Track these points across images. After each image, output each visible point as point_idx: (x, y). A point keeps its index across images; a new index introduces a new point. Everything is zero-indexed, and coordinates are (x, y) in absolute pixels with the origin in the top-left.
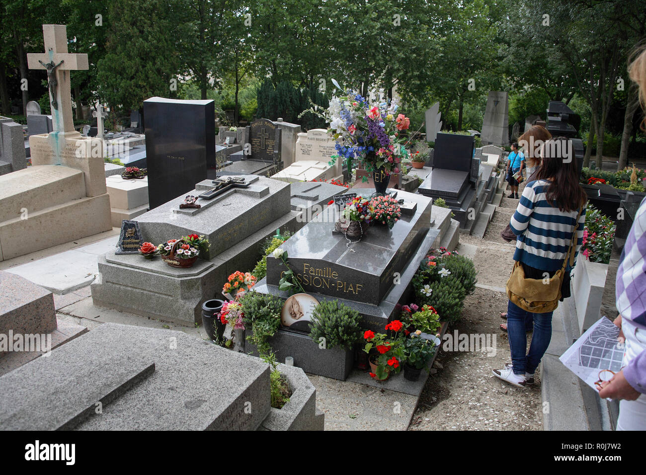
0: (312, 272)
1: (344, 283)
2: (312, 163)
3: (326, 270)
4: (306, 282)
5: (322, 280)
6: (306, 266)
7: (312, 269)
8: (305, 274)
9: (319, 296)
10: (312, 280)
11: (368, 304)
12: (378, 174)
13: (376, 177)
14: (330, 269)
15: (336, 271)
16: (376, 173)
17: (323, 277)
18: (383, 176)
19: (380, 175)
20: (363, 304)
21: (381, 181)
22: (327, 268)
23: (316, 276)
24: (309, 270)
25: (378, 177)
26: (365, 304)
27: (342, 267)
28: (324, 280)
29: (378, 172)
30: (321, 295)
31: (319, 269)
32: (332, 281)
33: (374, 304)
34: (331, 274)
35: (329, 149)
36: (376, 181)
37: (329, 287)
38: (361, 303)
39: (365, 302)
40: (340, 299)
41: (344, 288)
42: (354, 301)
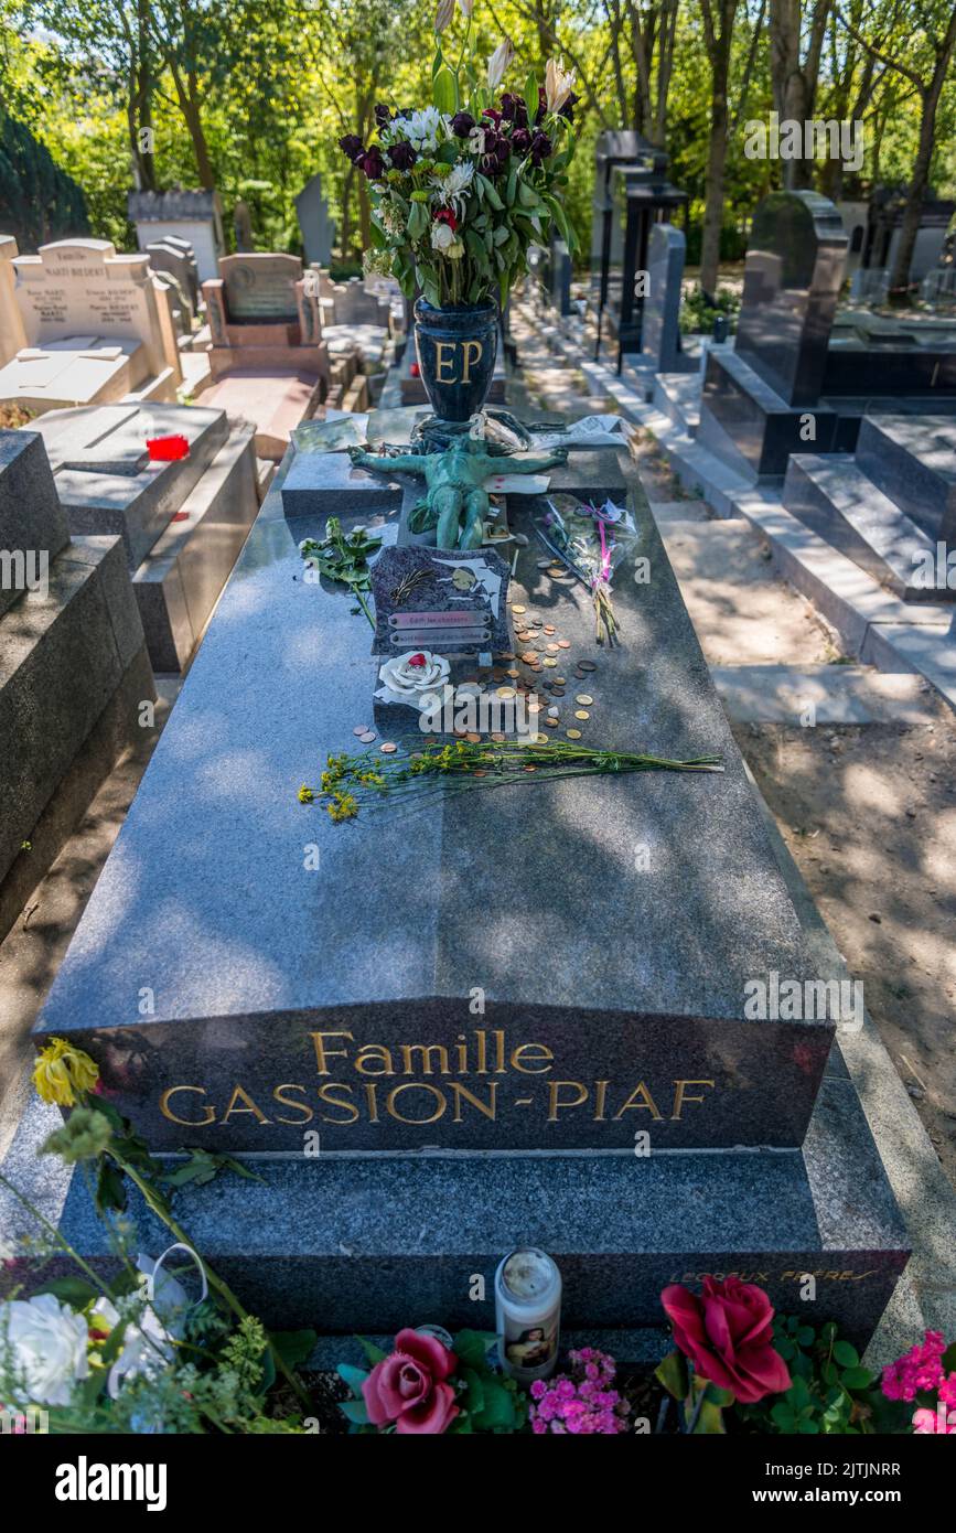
0: (374, 1065)
1: (592, 1088)
3: (471, 1041)
4: (340, 1113)
5: (449, 1093)
6: (331, 1044)
7: (372, 1051)
9: (433, 1162)
10: (382, 1097)
11: (740, 1148)
12: (453, 346)
13: (440, 363)
14: (500, 1034)
15: (541, 1040)
16: (440, 345)
17: (454, 1077)
18: (474, 350)
19: (461, 350)
20: (712, 1157)
21: (466, 381)
22: (482, 1034)
23: (410, 1079)
24: (354, 1056)
25: (450, 364)
26: (725, 1157)
27: (582, 1017)
28: (459, 1088)
29: (450, 340)
30: (448, 1153)
31: (427, 1046)
32: (519, 1083)
33: (775, 1146)
34: (508, 1057)
35: (117, 298)
36: (439, 380)
37: (499, 1115)
38: (698, 1157)
39: (721, 1146)
40: (567, 1153)
41: (593, 1108)
42: (659, 1147)
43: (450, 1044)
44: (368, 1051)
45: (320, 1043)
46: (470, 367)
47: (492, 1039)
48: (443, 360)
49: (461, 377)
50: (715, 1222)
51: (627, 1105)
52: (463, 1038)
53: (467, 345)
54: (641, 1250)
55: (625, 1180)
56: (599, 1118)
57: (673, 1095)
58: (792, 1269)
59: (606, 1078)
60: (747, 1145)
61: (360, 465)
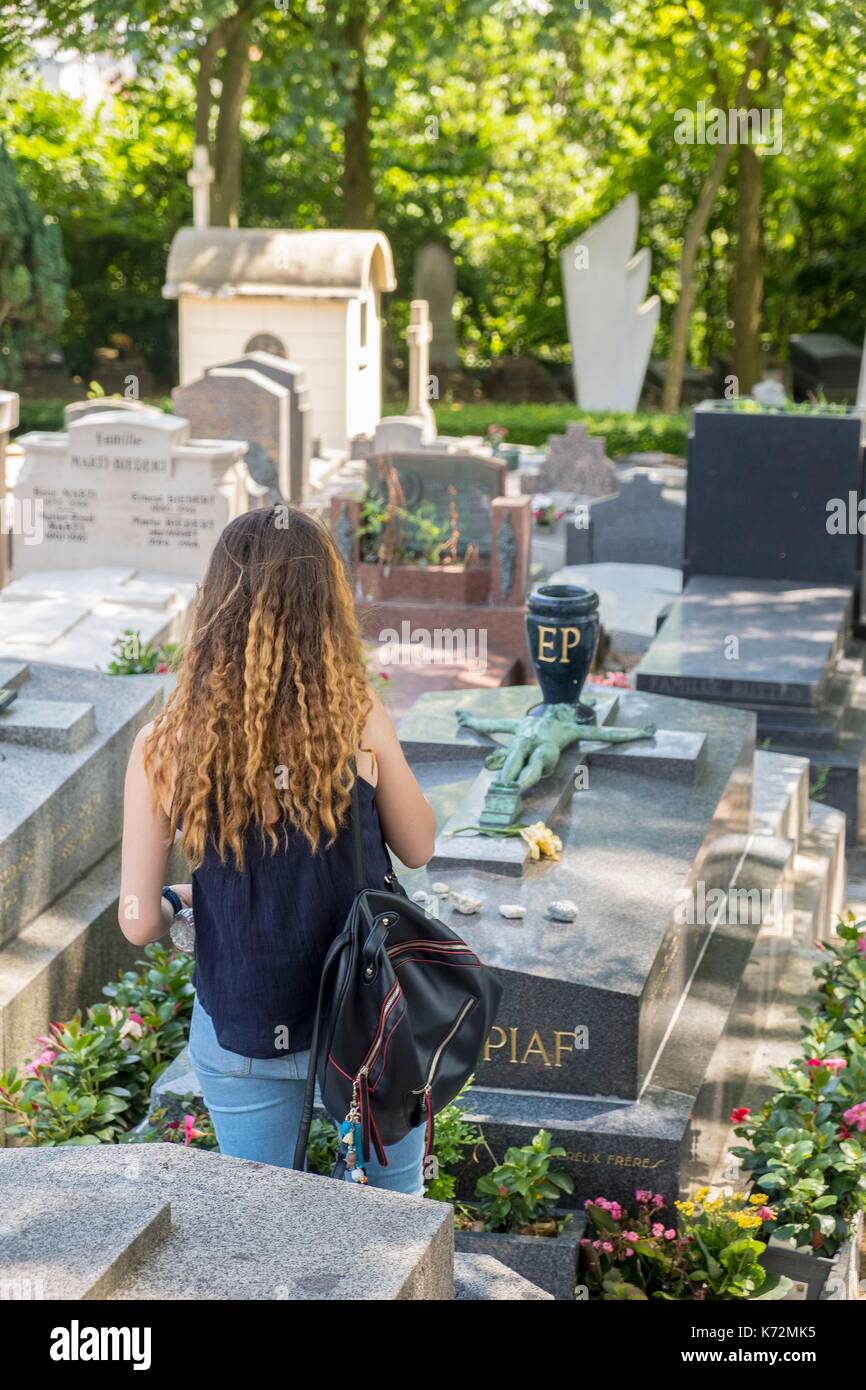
11: (599, 1098)
12: (553, 631)
13: (543, 644)
16: (543, 630)
18: (571, 637)
19: (560, 634)
20: (582, 1101)
21: (565, 660)
25: (550, 645)
26: (588, 1102)
29: (551, 626)
33: (619, 1098)
36: (542, 658)
39: (587, 1094)
40: (496, 1091)
41: (510, 1051)
42: (551, 1091)
46: (569, 650)
48: (545, 641)
49: (560, 657)
51: (529, 1051)
53: (565, 631)
56: (514, 1061)
57: (554, 1043)
58: (613, 1153)
59: (515, 1025)
60: (603, 1094)
61: (465, 726)
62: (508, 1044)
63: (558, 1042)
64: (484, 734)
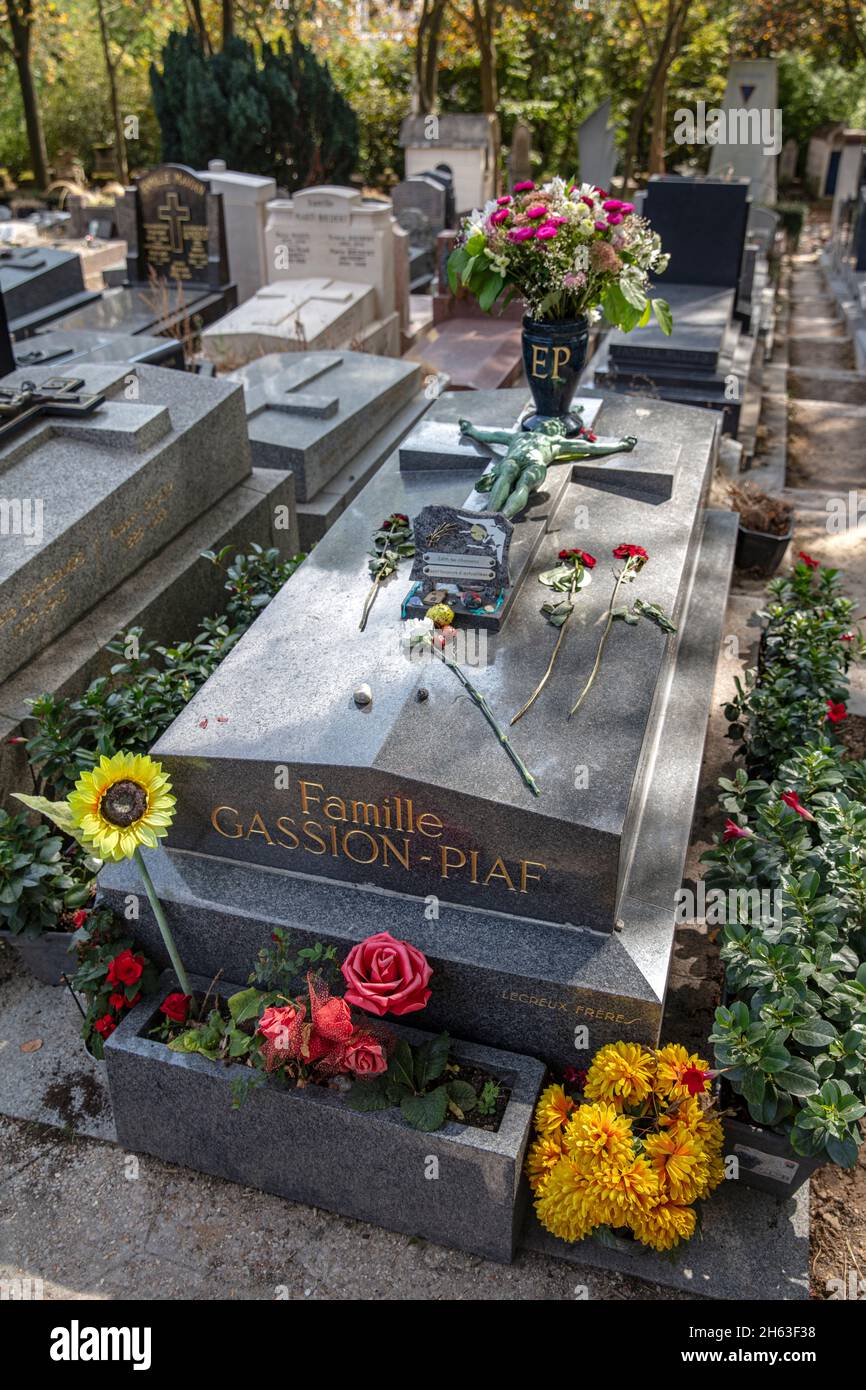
0: (335, 812)
1: (468, 856)
2: (314, 287)
3: (392, 804)
4: (315, 845)
5: (380, 842)
6: (311, 791)
7: (334, 801)
8: (308, 818)
9: (370, 895)
10: (340, 838)
11: (569, 926)
12: (546, 350)
13: (536, 362)
14: (409, 803)
15: (434, 811)
16: (536, 348)
17: (383, 830)
19: (552, 353)
20: (550, 928)
21: (555, 377)
22: (398, 801)
23: (355, 827)
24: (323, 804)
25: (543, 363)
26: (557, 930)
27: (458, 798)
28: (387, 841)
29: (544, 345)
30: (380, 891)
31: (366, 803)
32: (421, 844)
33: (593, 929)
34: (414, 821)
35: (356, 244)
36: (535, 374)
37: (411, 866)
38: (540, 926)
39: (557, 922)
40: (455, 906)
41: (470, 872)
42: (515, 914)
43: (380, 804)
44: (332, 801)
45: (304, 790)
46: (559, 367)
47: (404, 805)
48: (538, 359)
49: (551, 374)
50: (536, 962)
51: (492, 874)
52: (387, 801)
53: (557, 350)
54: (482, 965)
55: (486, 929)
56: (474, 882)
57: (520, 871)
58: (582, 1004)
59: (476, 849)
60: (574, 924)
61: (467, 435)
62: (468, 866)
63: (525, 871)
64: (483, 443)
